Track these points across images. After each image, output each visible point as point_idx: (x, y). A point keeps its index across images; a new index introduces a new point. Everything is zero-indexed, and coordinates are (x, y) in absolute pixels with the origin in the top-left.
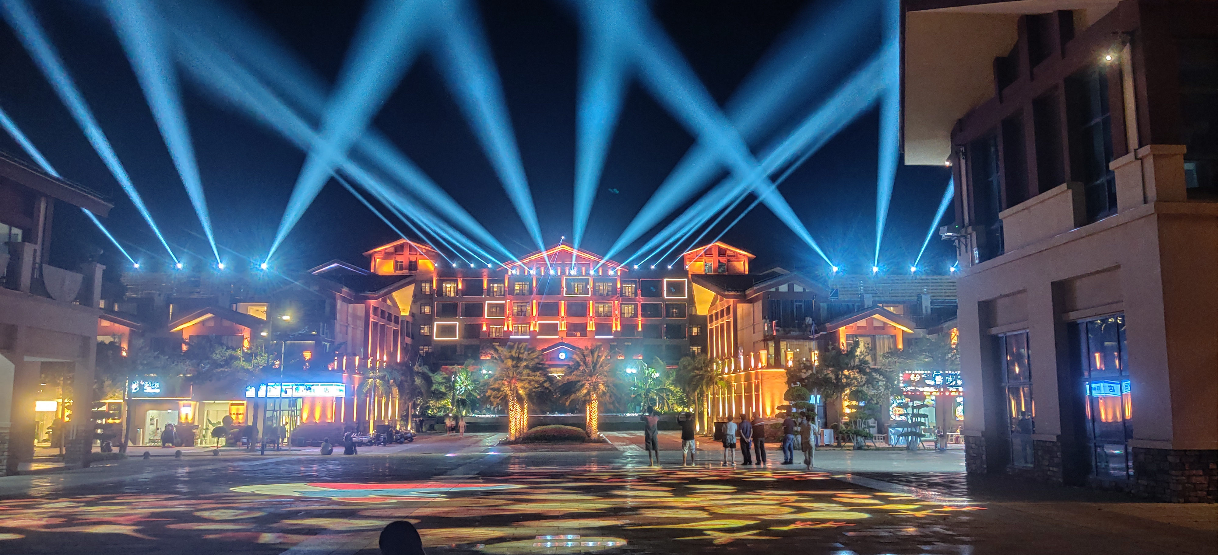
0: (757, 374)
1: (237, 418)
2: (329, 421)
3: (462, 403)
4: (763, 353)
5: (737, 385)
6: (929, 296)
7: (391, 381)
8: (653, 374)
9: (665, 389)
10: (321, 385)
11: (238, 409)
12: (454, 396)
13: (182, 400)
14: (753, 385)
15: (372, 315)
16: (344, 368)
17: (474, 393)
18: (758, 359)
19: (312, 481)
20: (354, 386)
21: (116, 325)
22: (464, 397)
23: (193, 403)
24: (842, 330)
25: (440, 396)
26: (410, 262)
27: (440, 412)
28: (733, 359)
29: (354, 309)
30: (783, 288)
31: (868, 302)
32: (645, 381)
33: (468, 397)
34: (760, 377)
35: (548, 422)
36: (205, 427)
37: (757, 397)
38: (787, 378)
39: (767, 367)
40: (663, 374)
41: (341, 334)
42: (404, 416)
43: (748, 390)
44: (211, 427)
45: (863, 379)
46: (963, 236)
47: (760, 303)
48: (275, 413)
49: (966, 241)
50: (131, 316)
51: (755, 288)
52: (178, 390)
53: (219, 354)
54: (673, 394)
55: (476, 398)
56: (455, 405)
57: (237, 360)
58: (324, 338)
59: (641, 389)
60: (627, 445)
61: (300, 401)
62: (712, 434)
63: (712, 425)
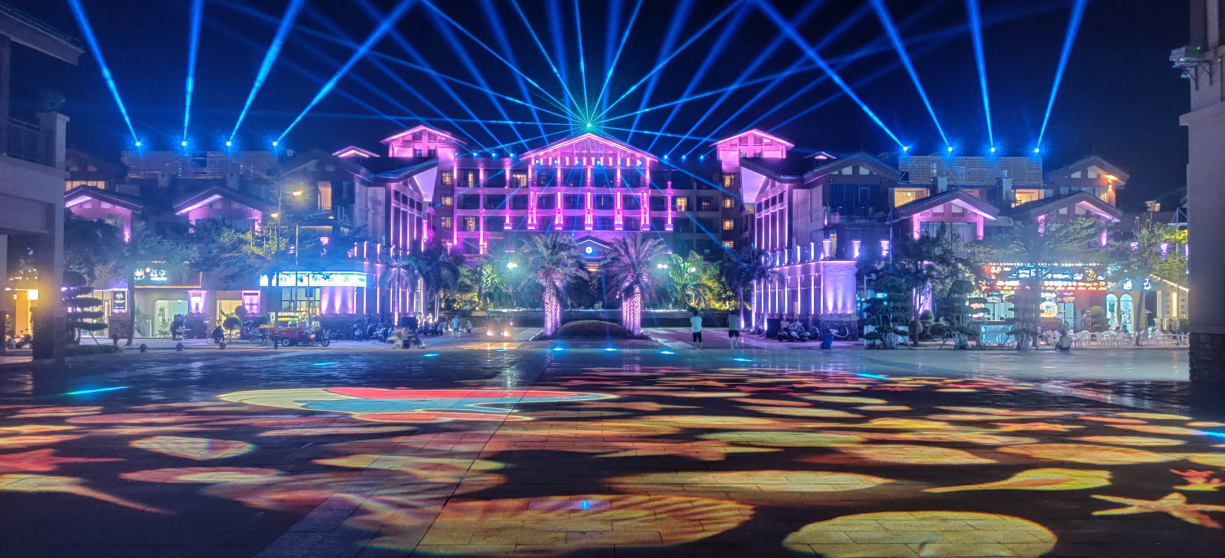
0: (818, 265)
1: (251, 308)
2: (351, 313)
3: (489, 297)
4: (826, 243)
5: (791, 279)
6: (1011, 180)
7: (416, 271)
8: (689, 269)
9: (703, 285)
10: (340, 274)
11: (251, 300)
12: (480, 289)
13: (192, 289)
14: (813, 278)
15: (393, 199)
16: (365, 256)
17: (501, 287)
18: (819, 249)
20: (376, 276)
21: (117, 207)
22: (492, 291)
23: (204, 292)
24: (916, 218)
25: (466, 289)
26: (430, 151)
27: (466, 305)
29: (375, 193)
30: (848, 171)
31: (942, 184)
32: (681, 275)
33: (495, 290)
34: (822, 269)
35: (580, 317)
36: (218, 319)
37: (817, 292)
38: (856, 270)
39: (831, 259)
40: (699, 269)
41: (361, 220)
42: (430, 309)
43: (806, 284)
44: (224, 318)
45: (946, 270)
46: (1207, 61)
47: (820, 188)
48: (292, 304)
49: (1211, 68)
50: (132, 198)
51: (816, 171)
52: (185, 278)
53: (227, 237)
54: (711, 290)
55: (502, 291)
56: (482, 298)
57: (246, 244)
58: (342, 223)
59: (677, 284)
60: (672, 341)
61: (318, 290)
62: (763, 331)
63: (763, 321)
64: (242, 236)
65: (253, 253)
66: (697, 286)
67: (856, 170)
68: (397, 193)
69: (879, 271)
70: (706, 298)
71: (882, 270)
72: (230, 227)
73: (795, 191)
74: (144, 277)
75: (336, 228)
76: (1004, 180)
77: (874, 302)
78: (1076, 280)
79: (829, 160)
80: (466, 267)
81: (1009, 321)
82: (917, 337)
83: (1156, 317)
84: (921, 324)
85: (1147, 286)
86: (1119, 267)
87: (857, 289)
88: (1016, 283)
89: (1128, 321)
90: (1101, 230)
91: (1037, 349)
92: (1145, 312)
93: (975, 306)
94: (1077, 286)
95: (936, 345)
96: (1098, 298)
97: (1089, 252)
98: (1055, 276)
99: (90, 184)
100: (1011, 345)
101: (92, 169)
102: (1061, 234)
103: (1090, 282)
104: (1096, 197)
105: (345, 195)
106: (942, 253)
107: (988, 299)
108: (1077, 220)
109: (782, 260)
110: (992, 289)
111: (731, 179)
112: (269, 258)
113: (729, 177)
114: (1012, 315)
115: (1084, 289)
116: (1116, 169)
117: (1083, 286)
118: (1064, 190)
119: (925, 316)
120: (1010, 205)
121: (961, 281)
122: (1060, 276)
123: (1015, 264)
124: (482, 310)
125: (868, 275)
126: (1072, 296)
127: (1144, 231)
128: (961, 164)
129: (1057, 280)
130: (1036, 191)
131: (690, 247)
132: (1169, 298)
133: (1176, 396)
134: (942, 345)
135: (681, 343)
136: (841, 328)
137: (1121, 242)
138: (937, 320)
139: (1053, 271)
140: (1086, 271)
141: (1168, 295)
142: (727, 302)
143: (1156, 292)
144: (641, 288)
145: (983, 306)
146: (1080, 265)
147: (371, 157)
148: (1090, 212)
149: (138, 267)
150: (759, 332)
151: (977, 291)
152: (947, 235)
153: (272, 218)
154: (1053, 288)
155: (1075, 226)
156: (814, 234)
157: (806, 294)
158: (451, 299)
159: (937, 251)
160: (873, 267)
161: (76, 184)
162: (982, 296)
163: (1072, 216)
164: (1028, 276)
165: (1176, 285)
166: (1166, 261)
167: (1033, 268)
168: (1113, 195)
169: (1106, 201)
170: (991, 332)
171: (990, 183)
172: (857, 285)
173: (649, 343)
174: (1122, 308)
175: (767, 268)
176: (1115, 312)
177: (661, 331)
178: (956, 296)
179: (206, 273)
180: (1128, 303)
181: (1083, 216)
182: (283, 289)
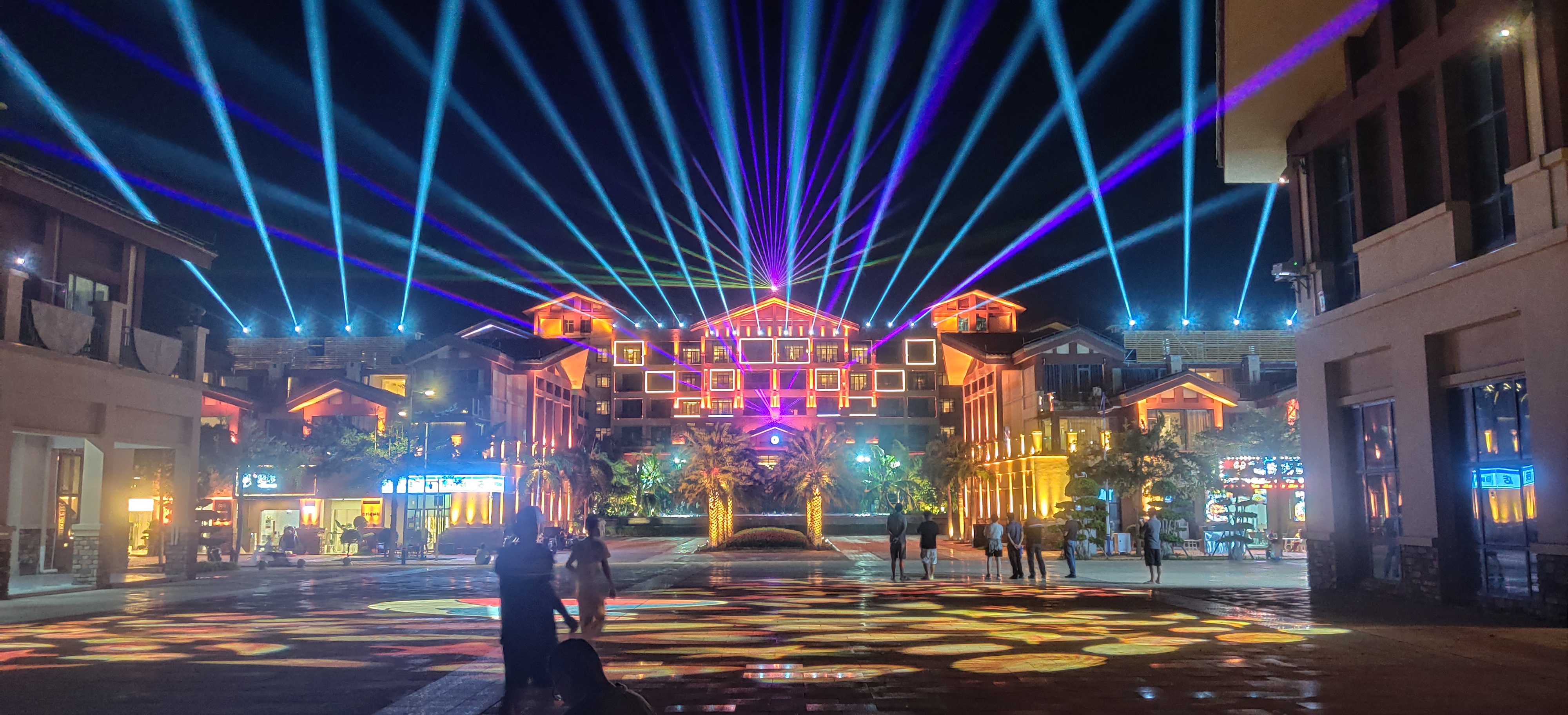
0: (1028, 463)
1: (372, 519)
2: (485, 522)
3: (650, 500)
4: (1037, 435)
5: (1002, 476)
6: (1258, 357)
7: (562, 472)
8: (892, 464)
9: (909, 482)
10: (474, 478)
11: (372, 508)
12: (639, 491)
13: (304, 497)
14: (1024, 476)
15: (536, 389)
16: (502, 457)
17: (664, 487)
18: (1030, 442)
19: (465, 596)
20: (515, 479)
21: (223, 403)
22: (652, 492)
23: (317, 500)
24: (1142, 404)
25: (623, 490)
26: (583, 322)
27: (622, 510)
28: (996, 443)
29: (514, 380)
30: (1063, 349)
31: (1176, 364)
32: (883, 471)
33: (657, 491)
34: (1033, 466)
35: (756, 524)
36: (332, 531)
37: (1030, 492)
38: (1071, 467)
39: (1044, 454)
40: (905, 463)
41: (498, 414)
43: (1017, 482)
44: (340, 530)
47: (1032, 368)
49: (1308, 283)
50: (240, 392)
52: (297, 485)
53: (348, 439)
54: (919, 488)
55: (666, 493)
56: (641, 501)
57: (370, 446)
58: (476, 418)
59: (877, 481)
61: (448, 497)
62: (970, 539)
64: (363, 437)
65: (377, 455)
66: (903, 483)
67: (1073, 348)
68: (540, 381)
69: (1091, 468)
70: (914, 498)
71: (1095, 467)
72: (352, 427)
73: (1004, 373)
74: (251, 484)
75: (470, 424)
76: (1250, 358)
80: (622, 464)
105: (481, 385)
106: (1163, 447)
109: (992, 455)
112: (395, 462)
124: (641, 516)
125: (1079, 473)
128: (1200, 339)
131: (896, 437)
149: (246, 474)
152: (1168, 427)
153: (400, 416)
156: (1024, 425)
158: (604, 503)
159: (1158, 445)
171: (1233, 361)
173: (832, 554)
175: (977, 464)
177: (850, 540)
179: (322, 479)
182: (410, 496)
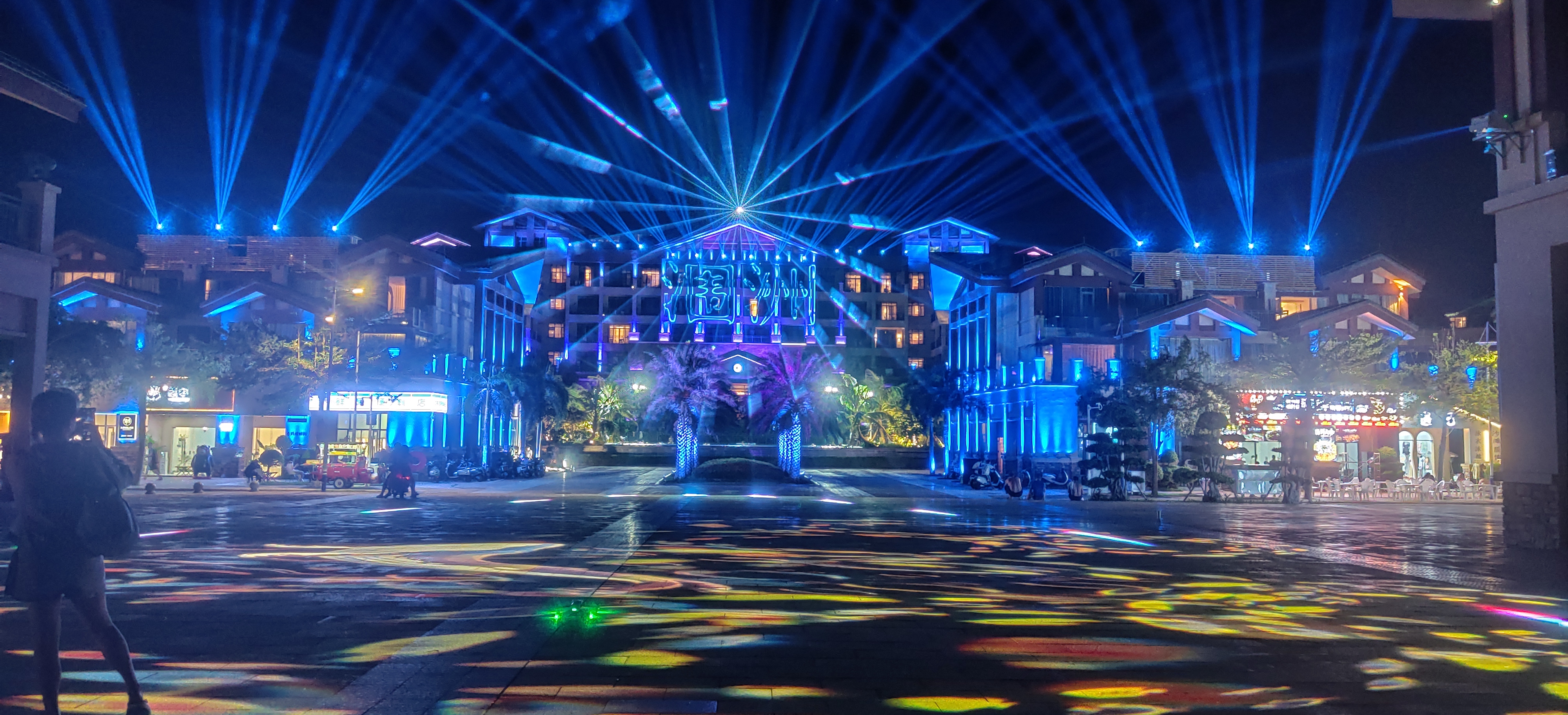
0: (1028, 393)
1: (297, 439)
3: (608, 426)
4: (1040, 362)
5: (994, 407)
6: (1274, 284)
7: (513, 393)
8: (865, 393)
9: (882, 413)
10: (413, 395)
11: (298, 428)
12: (596, 417)
13: (220, 413)
14: (1022, 407)
15: (485, 299)
16: (446, 373)
17: (623, 414)
18: (1031, 369)
20: (460, 398)
21: (129, 306)
23: (236, 416)
24: (1154, 330)
25: (577, 416)
26: (536, 239)
28: (988, 371)
29: (462, 292)
30: (1066, 271)
32: (855, 402)
33: (616, 419)
34: (1034, 396)
35: (724, 454)
36: (254, 452)
37: (1028, 424)
38: (1078, 397)
39: (1045, 382)
40: (879, 393)
41: (442, 326)
42: (529, 442)
43: (1013, 415)
44: (262, 451)
45: (1193, 399)
46: (1516, 133)
47: (1031, 292)
48: (351, 434)
49: (1522, 143)
50: (148, 294)
51: (1026, 270)
52: (212, 398)
53: (267, 346)
54: (893, 421)
55: (625, 420)
56: (598, 428)
57: (291, 356)
58: (417, 330)
59: (849, 412)
60: (842, 487)
61: (385, 417)
62: (959, 474)
63: (959, 462)
64: (286, 345)
65: (301, 366)
66: (874, 416)
67: (1076, 270)
68: (490, 293)
69: (1106, 399)
70: (888, 431)
71: (1111, 397)
72: (272, 333)
73: (999, 295)
74: (160, 397)
75: (410, 336)
76: (1266, 285)
77: (1101, 438)
78: (1359, 414)
79: (1043, 257)
80: (579, 389)
81: (1273, 465)
82: (1156, 485)
83: (1464, 462)
84: (1161, 469)
85: (1451, 421)
86: (1415, 398)
87: (1080, 422)
88: (1282, 416)
89: (1427, 467)
90: (1389, 348)
91: (1310, 502)
92: (1449, 456)
93: (1229, 445)
94: (1361, 421)
95: (1181, 495)
96: (1388, 436)
97: (1376, 378)
98: (1332, 408)
99: (95, 276)
100: (1277, 496)
101: (98, 256)
102: (1339, 355)
103: (1377, 416)
104: (1383, 308)
105: (423, 294)
106: (1187, 376)
107: (1246, 436)
108: (1359, 336)
109: (983, 383)
110: (1252, 423)
111: (919, 280)
112: (321, 374)
113: (916, 277)
114: (1278, 456)
115: (1371, 424)
116: (1408, 272)
117: (1369, 421)
118: (1342, 299)
119: (1166, 458)
120: (1275, 317)
121: (1212, 412)
122: (1339, 408)
123: (1281, 392)
124: (597, 443)
125: (1093, 405)
126: (1355, 433)
127: (1445, 352)
128: (1210, 263)
129: (1335, 412)
130: (1307, 299)
131: (868, 366)
132: (1479, 437)
133: (1489, 565)
134: (1187, 496)
135: (853, 489)
136: (1059, 471)
137: (1416, 365)
138: (1182, 463)
139: (1328, 400)
140: (1372, 402)
141: (1479, 433)
142: (914, 437)
143: (1462, 430)
144: (801, 417)
145: (1241, 445)
146: (1365, 394)
147: (459, 247)
148: (1377, 326)
149: (151, 384)
150: (953, 475)
151: (1233, 426)
152: (1193, 354)
153: (327, 323)
154: (1330, 424)
155: (1357, 344)
156: (1023, 352)
157: (1014, 427)
158: (557, 429)
159: (1181, 374)
160: (1100, 394)
161: (78, 275)
162: (1239, 433)
163: (1352, 330)
164: (1298, 407)
165: (1487, 421)
166: (1474, 390)
167: (1303, 397)
168: (1406, 305)
169: (1396, 312)
170: (1250, 479)
171: (1248, 289)
172: (1079, 417)
173: (811, 489)
174: (1419, 450)
175: (965, 394)
176: (1411, 454)
177: (828, 473)
178: (1206, 432)
179: (239, 392)
180: (1426, 443)
181: (1367, 331)
182: (339, 414)
